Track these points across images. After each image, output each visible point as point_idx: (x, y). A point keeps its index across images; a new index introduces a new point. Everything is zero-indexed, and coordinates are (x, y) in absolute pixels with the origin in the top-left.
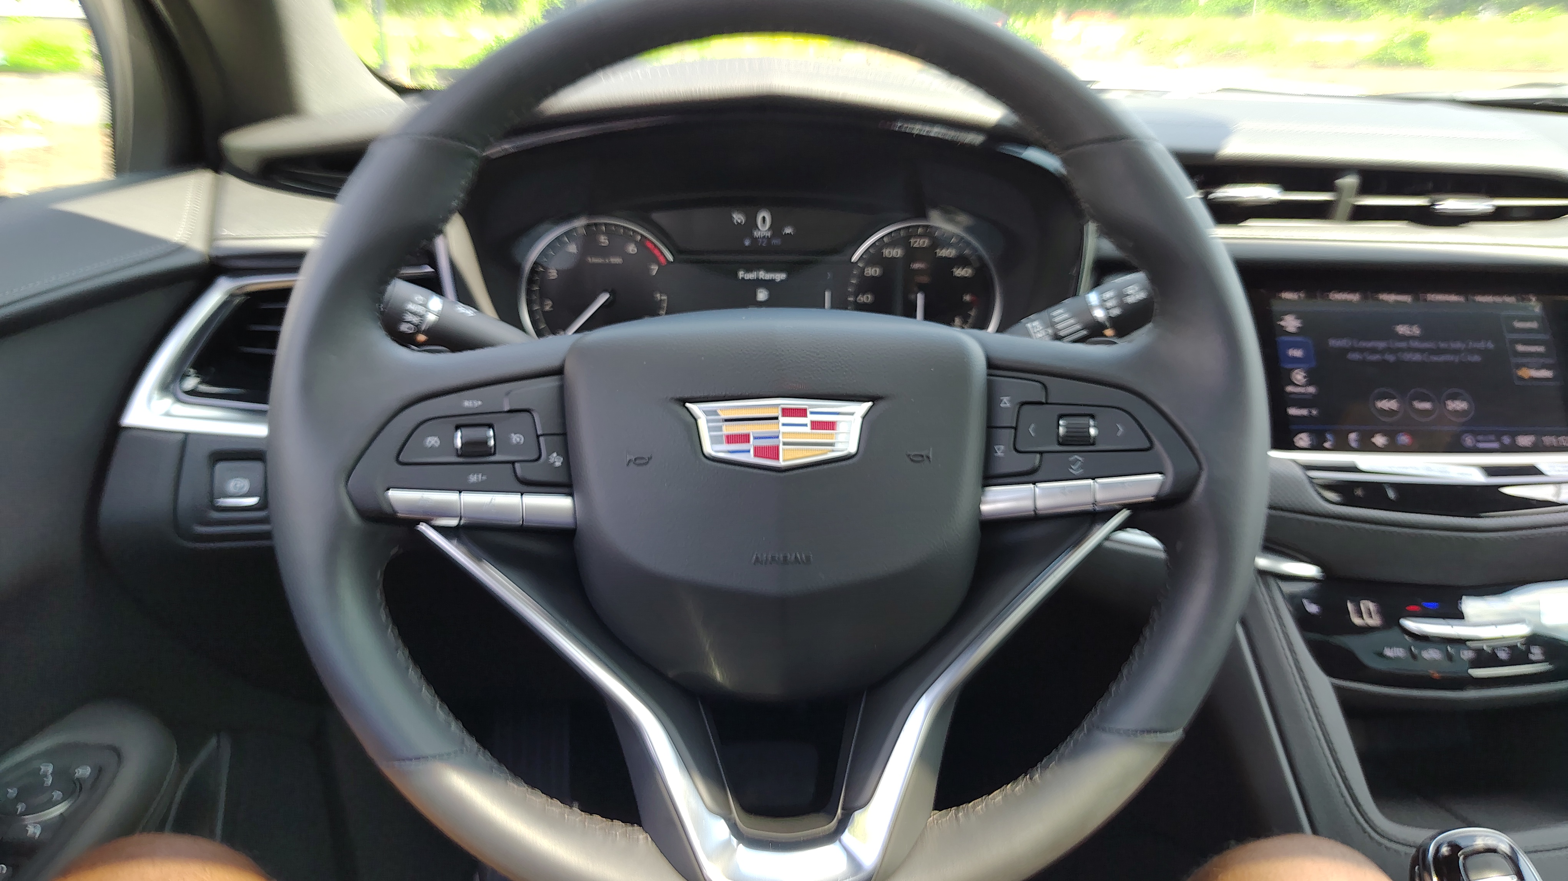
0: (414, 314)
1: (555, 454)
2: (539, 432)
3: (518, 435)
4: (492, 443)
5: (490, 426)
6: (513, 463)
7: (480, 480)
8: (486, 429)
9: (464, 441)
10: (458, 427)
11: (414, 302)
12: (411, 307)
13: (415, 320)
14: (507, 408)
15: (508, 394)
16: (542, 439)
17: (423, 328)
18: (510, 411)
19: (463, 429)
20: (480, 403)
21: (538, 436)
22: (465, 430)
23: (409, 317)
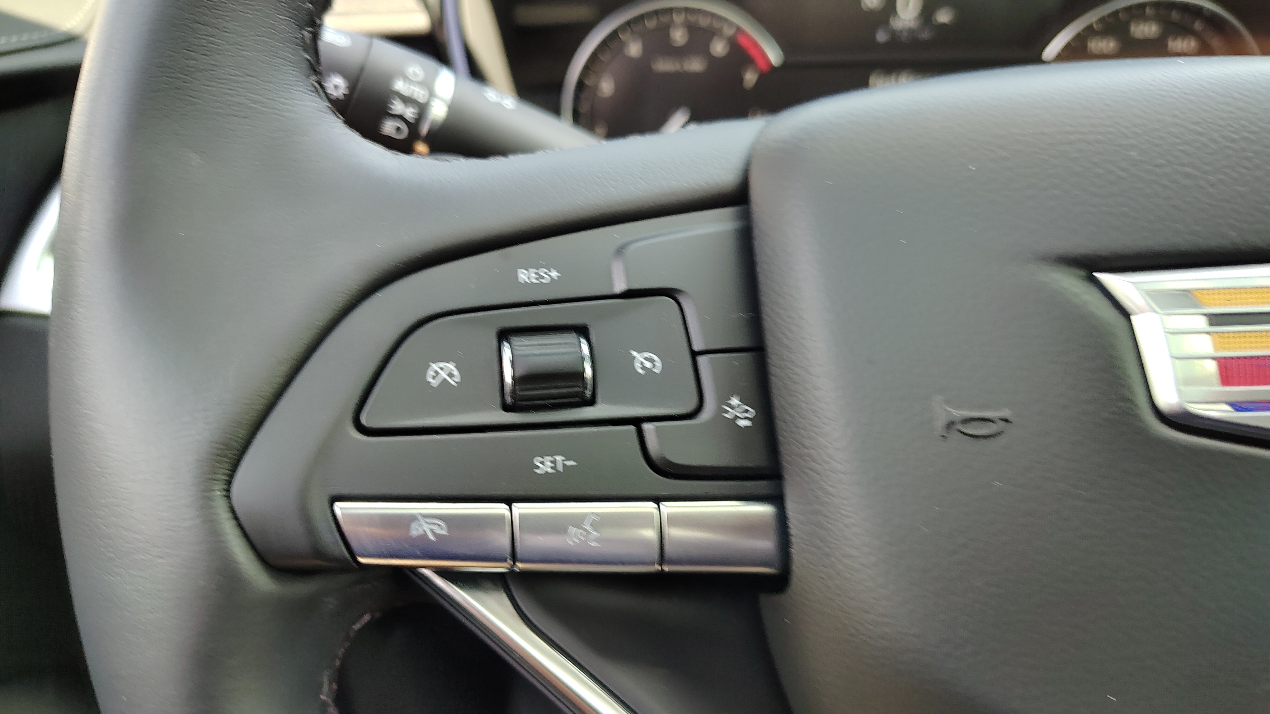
0: (407, 100)
1: (735, 401)
2: (697, 346)
3: (647, 355)
4: (588, 372)
5: (582, 331)
6: (637, 422)
7: (560, 468)
8: (570, 338)
9: (520, 373)
10: (504, 335)
11: (406, 78)
12: (400, 86)
13: (410, 113)
14: (619, 287)
15: (620, 251)
16: (702, 361)
17: (424, 129)
18: (629, 294)
19: (515, 340)
20: (554, 274)
21: (694, 354)
22: (521, 342)
23: (398, 107)
